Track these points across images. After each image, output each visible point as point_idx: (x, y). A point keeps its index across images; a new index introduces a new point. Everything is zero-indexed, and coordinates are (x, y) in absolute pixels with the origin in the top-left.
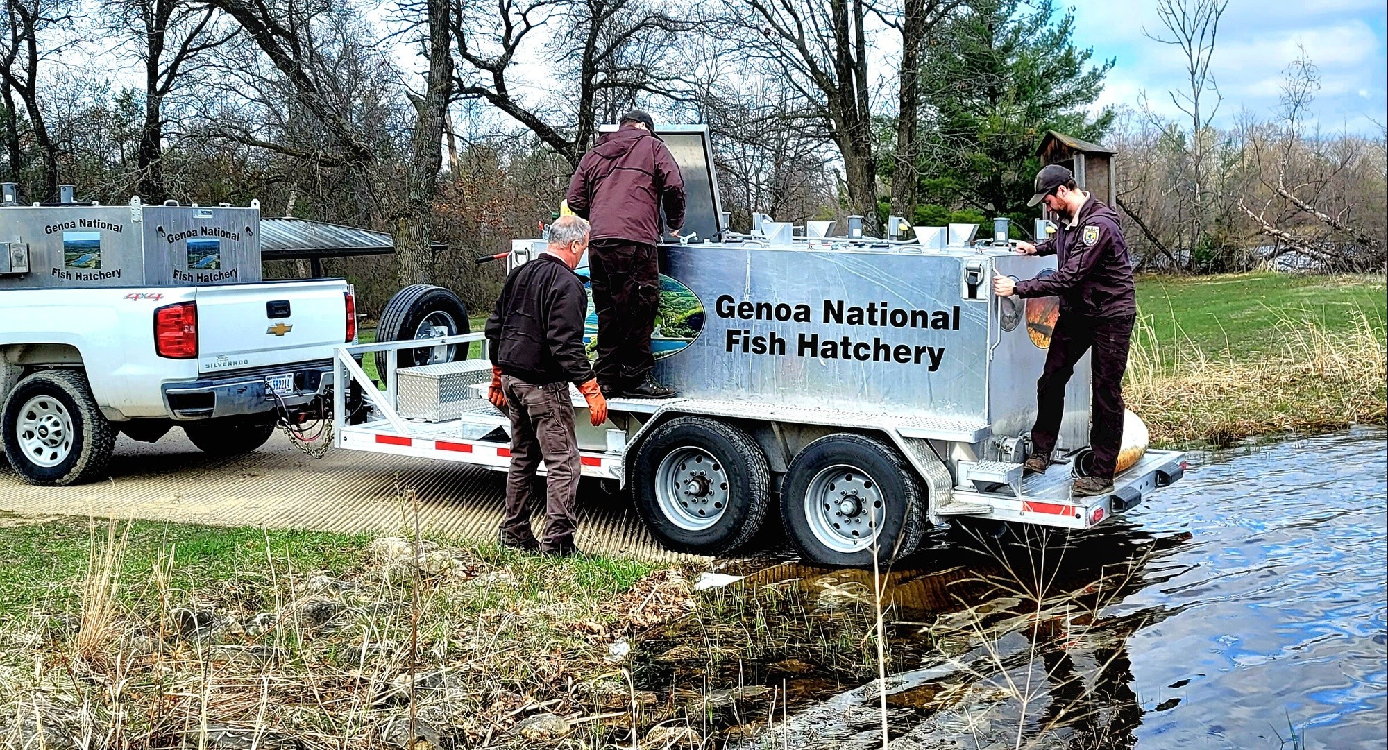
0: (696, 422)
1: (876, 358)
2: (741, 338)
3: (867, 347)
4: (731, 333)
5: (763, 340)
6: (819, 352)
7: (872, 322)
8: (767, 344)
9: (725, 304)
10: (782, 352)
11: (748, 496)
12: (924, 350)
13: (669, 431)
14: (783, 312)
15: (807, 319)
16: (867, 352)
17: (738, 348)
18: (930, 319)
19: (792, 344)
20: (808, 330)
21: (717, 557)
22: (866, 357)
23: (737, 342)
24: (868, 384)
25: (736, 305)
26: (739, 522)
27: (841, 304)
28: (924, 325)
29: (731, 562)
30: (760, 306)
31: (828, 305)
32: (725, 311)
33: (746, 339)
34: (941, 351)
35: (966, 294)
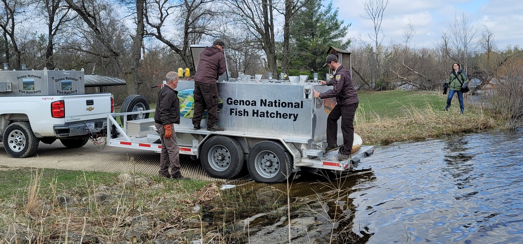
0: (221, 137)
1: (277, 117)
2: (234, 111)
3: (274, 114)
4: (231, 109)
5: (242, 112)
6: (259, 115)
7: (276, 106)
8: (243, 113)
9: (230, 100)
10: (247, 115)
11: (237, 160)
12: (292, 115)
13: (212, 140)
14: (248, 103)
15: (255, 105)
16: (274, 115)
17: (234, 114)
18: (294, 105)
19: (251, 113)
20: (255, 108)
21: (227, 179)
22: (274, 117)
23: (233, 112)
24: (274, 125)
25: (233, 101)
26: (234, 169)
27: (266, 100)
28: (292, 107)
29: (232, 181)
30: (240, 101)
31: (262, 100)
32: (230, 103)
33: (236, 111)
34: (297, 115)
35: (305, 97)
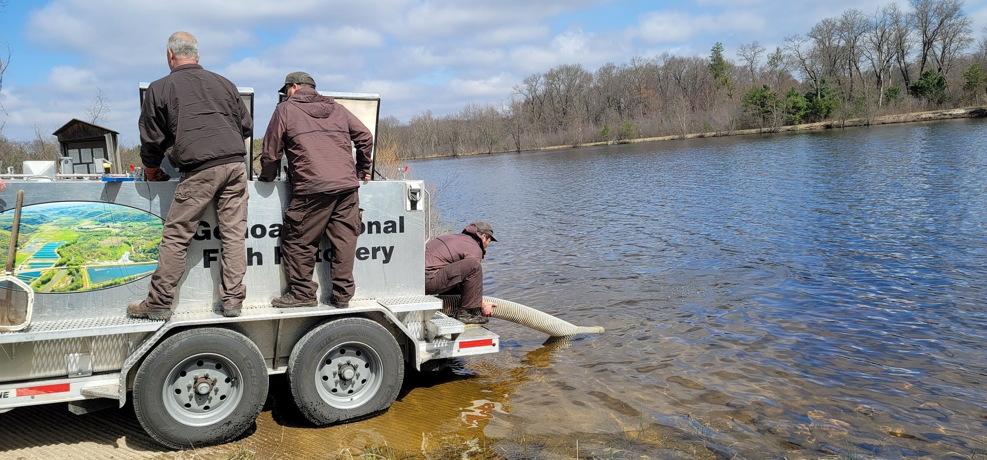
4: (207, 252)
10: (260, 262)
12: (379, 249)
14: (259, 231)
18: (383, 226)
19: (269, 256)
23: (215, 258)
28: (378, 231)
32: (201, 234)
34: (392, 248)
35: (409, 208)
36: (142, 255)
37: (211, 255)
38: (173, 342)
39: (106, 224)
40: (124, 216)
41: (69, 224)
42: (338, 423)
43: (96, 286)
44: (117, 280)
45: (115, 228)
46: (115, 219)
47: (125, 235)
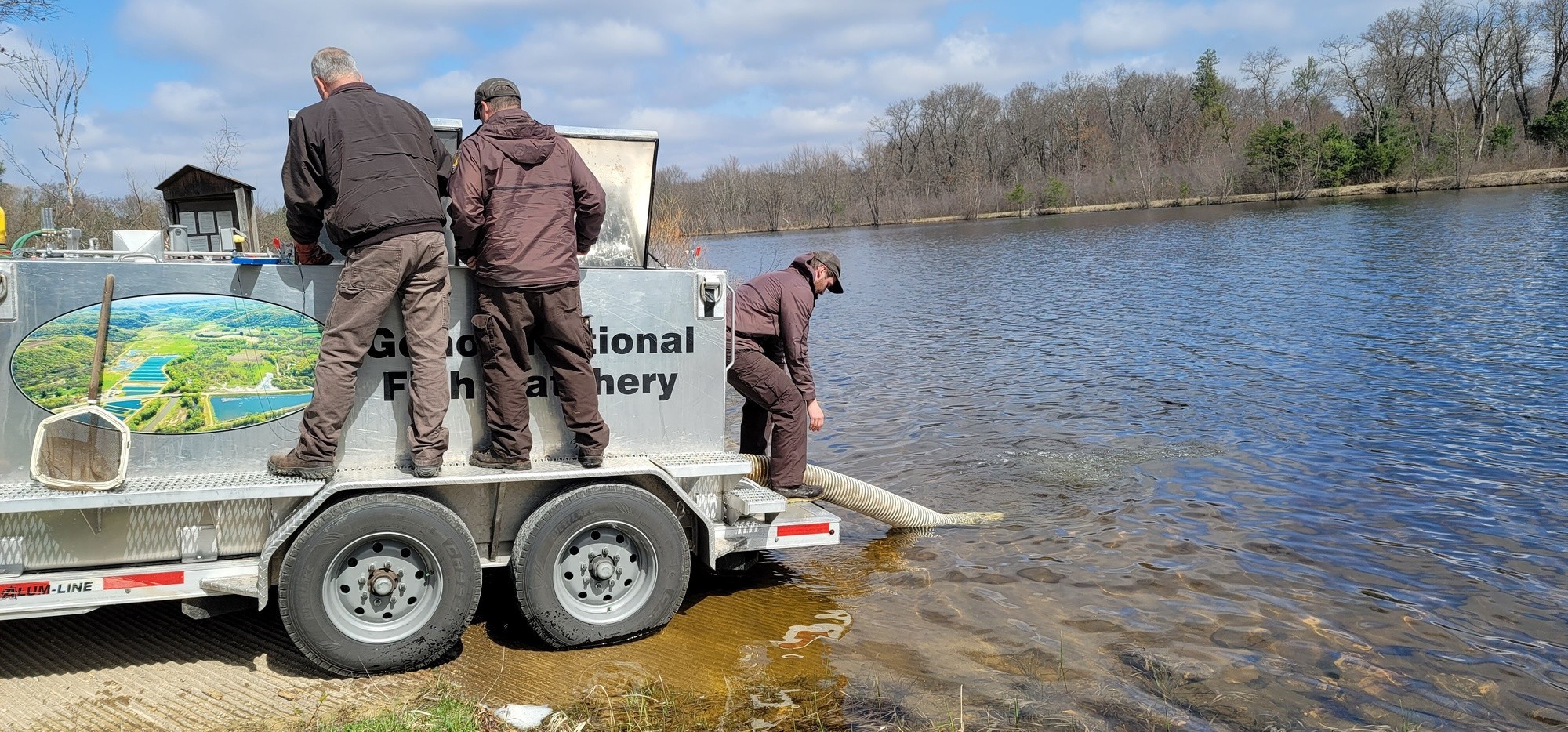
4: (390, 377)
10: (470, 394)
12: (653, 377)
14: (468, 346)
18: (660, 342)
28: (653, 350)
34: (674, 377)
35: (702, 313)
36: (292, 378)
37: (396, 381)
38: (338, 514)
39: (239, 330)
40: (265, 318)
41: (182, 329)
42: (588, 645)
43: (224, 424)
44: (254, 416)
45: (251, 336)
46: (251, 322)
47: (266, 348)
